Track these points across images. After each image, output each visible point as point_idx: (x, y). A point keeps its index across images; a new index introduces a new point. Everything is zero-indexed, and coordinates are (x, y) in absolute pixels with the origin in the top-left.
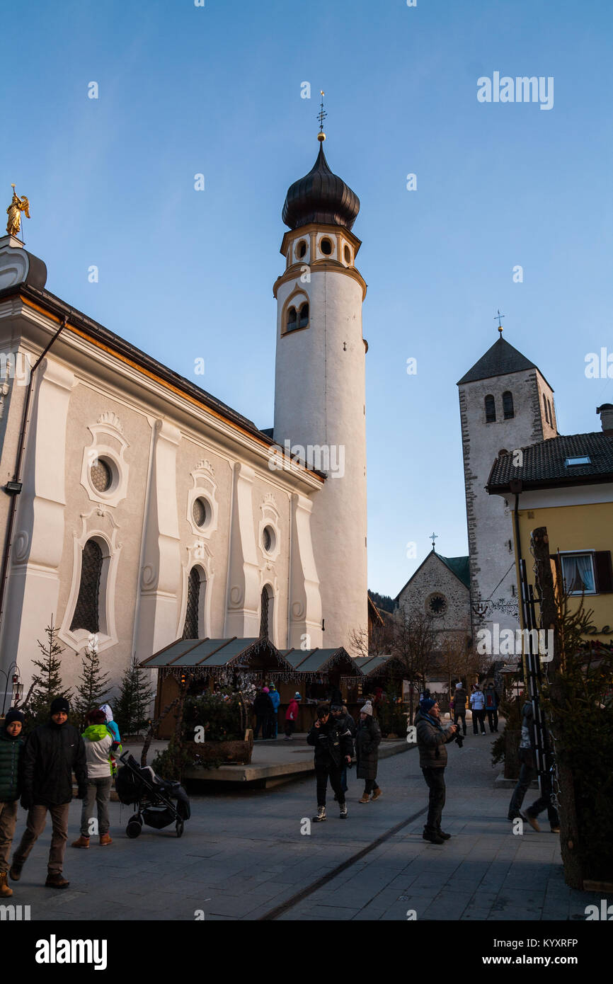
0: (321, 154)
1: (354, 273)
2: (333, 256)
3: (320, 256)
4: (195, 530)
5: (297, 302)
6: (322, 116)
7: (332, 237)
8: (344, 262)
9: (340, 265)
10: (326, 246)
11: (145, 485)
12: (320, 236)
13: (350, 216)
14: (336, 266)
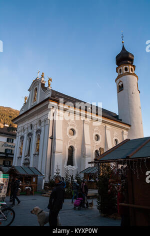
0: (123, 46)
1: (134, 74)
2: (128, 71)
3: (125, 72)
4: (96, 142)
5: (120, 84)
6: (122, 37)
7: (127, 66)
8: (131, 72)
9: (130, 73)
10: (126, 69)
11: (82, 133)
12: (124, 67)
13: (132, 60)
14: (129, 74)
